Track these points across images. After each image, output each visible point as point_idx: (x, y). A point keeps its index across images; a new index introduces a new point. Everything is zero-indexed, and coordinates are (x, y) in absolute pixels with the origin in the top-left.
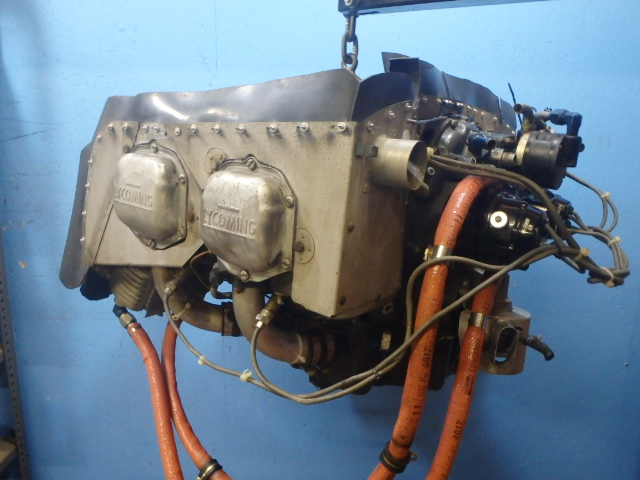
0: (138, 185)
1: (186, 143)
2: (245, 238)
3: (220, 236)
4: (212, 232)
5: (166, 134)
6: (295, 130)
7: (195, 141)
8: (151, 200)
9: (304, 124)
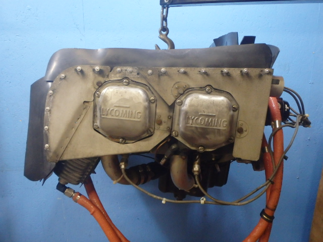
0: (128, 106)
1: (157, 79)
2: (219, 130)
3: (199, 130)
4: (194, 129)
5: (138, 74)
6: (239, 72)
7: (164, 78)
8: (140, 115)
9: (245, 70)
